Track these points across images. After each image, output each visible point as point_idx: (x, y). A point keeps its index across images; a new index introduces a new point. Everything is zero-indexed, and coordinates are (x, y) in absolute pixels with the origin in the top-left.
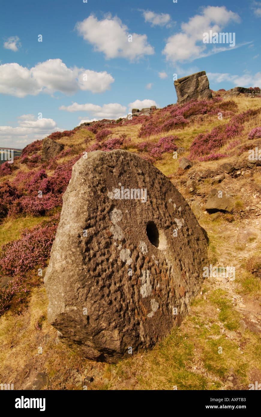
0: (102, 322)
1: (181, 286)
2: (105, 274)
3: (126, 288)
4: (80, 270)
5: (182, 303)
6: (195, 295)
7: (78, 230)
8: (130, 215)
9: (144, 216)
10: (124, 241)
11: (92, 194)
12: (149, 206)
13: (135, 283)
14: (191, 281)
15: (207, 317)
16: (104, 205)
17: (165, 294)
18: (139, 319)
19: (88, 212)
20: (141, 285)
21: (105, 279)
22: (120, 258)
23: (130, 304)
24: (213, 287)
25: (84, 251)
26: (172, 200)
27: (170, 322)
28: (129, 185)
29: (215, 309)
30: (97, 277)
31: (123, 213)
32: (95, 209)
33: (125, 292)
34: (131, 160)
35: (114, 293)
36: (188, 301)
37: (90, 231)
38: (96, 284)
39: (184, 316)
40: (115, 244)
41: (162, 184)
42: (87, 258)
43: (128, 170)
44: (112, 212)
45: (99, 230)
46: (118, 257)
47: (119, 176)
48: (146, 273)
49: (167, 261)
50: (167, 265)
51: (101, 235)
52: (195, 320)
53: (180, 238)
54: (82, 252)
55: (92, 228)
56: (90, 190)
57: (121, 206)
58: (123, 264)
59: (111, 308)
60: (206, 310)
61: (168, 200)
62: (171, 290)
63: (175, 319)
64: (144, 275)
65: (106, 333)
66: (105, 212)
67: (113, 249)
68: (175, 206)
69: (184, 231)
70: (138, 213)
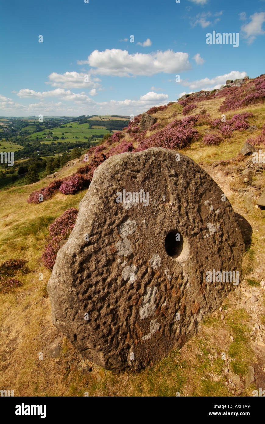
0: (87, 343)
1: (196, 302)
2: (97, 296)
3: (121, 310)
4: (69, 292)
5: (192, 322)
6: (213, 311)
7: (75, 249)
8: (147, 225)
9: (166, 224)
10: (131, 257)
11: (102, 206)
12: (175, 212)
13: (134, 304)
14: (211, 295)
15: (217, 344)
16: (114, 217)
17: (172, 313)
18: (131, 343)
19: (92, 227)
20: (142, 305)
21: (96, 302)
22: (121, 277)
23: (123, 326)
24: (236, 305)
25: (76, 273)
26: (209, 202)
27: (170, 344)
28: (155, 190)
29: (229, 336)
30: (86, 300)
31: (138, 224)
32: (101, 223)
33: (120, 314)
34: (165, 160)
35: (105, 316)
36: (200, 319)
37: (89, 249)
38: (83, 308)
39: (190, 336)
40: (119, 260)
41: (199, 185)
42: (79, 280)
43: (158, 172)
44: (124, 224)
45: (101, 246)
46: (120, 275)
47: (144, 181)
48: (152, 291)
49: (184, 274)
50: (183, 278)
51: (103, 252)
52: (201, 344)
53: (209, 246)
54: (74, 273)
55: (92, 246)
56: (100, 201)
57: (138, 216)
58: (124, 283)
59: (97, 333)
60: (218, 335)
61: (203, 202)
62: (181, 308)
63: (177, 340)
64: (149, 293)
65: (92, 351)
66: (115, 225)
67: (115, 266)
68: (211, 208)
69: (216, 237)
70: (158, 221)
